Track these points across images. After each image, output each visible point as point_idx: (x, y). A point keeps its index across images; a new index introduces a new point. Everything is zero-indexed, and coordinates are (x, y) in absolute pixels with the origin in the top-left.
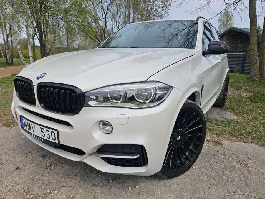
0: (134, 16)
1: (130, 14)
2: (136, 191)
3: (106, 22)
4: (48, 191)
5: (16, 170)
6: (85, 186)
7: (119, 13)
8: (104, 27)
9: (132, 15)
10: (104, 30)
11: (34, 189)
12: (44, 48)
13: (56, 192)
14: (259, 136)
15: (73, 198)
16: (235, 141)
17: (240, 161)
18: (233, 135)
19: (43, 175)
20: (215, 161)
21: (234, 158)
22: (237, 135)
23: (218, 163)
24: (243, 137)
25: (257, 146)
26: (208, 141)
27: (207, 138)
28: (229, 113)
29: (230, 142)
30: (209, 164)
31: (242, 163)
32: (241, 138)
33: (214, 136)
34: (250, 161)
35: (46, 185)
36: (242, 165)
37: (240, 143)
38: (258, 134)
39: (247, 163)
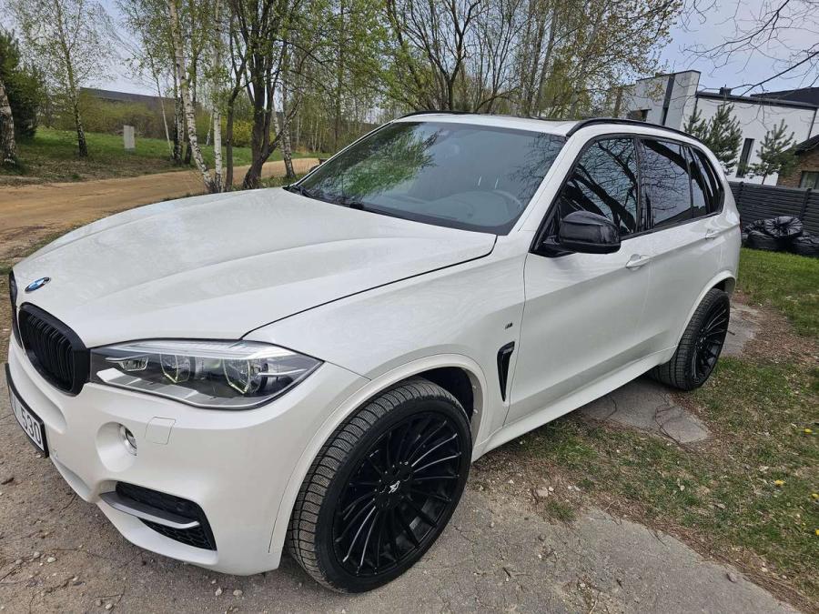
0: (552, 39)
1: (542, 33)
2: (228, 602)
3: (459, 56)
4: (36, 554)
5: (4, 484)
6: (124, 560)
7: (506, 29)
8: (451, 72)
9: (547, 37)
10: (451, 83)
11: (13, 541)
12: (264, 130)
13: (50, 560)
14: (717, 516)
15: (78, 583)
16: (625, 516)
17: (583, 585)
18: (632, 495)
19: (51, 510)
20: (506, 566)
21: (573, 568)
22: (645, 499)
23: (509, 575)
24: (658, 509)
25: (685, 546)
26: (538, 500)
27: (539, 491)
28: (693, 418)
29: (608, 516)
30: (480, 572)
31: (582, 591)
32: (650, 510)
33: (570, 487)
34: (616, 590)
35: (44, 537)
36: (579, 596)
37: (637, 525)
38: (721, 509)
39: (601, 593)
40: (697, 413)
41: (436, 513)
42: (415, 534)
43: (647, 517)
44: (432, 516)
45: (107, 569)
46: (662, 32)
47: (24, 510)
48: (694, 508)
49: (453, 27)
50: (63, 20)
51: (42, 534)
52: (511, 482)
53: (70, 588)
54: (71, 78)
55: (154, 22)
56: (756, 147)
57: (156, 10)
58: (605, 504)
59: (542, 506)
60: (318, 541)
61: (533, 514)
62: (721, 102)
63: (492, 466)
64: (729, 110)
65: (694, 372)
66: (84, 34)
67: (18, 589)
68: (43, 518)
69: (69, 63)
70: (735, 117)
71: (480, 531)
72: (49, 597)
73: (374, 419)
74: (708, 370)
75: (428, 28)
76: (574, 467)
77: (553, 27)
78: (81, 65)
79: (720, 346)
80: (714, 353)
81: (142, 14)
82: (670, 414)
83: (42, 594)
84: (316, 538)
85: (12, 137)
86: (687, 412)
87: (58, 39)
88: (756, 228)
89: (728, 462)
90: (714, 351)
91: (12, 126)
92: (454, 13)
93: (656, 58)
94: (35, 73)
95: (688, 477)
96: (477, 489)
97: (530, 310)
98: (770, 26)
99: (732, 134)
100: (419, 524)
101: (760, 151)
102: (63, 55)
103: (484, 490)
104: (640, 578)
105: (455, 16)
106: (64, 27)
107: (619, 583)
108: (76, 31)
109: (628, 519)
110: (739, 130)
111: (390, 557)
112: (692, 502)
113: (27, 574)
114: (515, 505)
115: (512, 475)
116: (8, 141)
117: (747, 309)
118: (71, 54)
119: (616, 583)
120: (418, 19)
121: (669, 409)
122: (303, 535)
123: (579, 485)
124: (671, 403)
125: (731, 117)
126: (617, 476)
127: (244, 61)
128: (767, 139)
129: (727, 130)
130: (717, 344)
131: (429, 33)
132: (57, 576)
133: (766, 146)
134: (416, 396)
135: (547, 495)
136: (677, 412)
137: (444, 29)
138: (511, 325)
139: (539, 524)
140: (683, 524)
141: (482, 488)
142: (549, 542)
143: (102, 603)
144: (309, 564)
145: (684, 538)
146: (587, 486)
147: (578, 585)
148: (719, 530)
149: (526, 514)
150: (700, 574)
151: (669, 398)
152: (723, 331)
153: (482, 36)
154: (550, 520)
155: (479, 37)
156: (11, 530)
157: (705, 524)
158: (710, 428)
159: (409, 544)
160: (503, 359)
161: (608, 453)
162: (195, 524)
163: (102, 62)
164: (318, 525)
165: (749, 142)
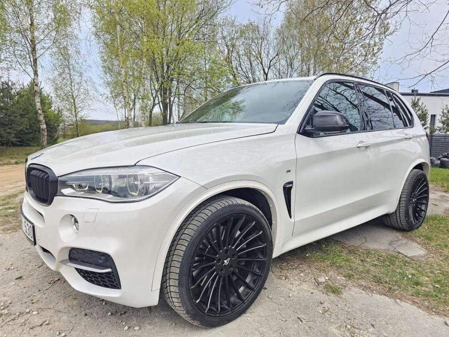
4: (28, 311)
5: (17, 279)
13: (34, 313)
14: (435, 291)
15: (48, 324)
16: (375, 292)
17: (349, 327)
18: (379, 281)
19: (39, 291)
20: (299, 317)
21: (341, 318)
22: (386, 282)
23: (302, 321)
24: (396, 287)
25: (415, 308)
26: (319, 284)
27: (319, 279)
28: (415, 244)
29: (364, 292)
30: (284, 320)
31: (349, 329)
32: (390, 289)
33: (339, 278)
34: (371, 330)
35: (33, 303)
36: (346, 332)
37: (383, 297)
38: (437, 287)
39: (361, 331)
40: (417, 242)
41: (254, 283)
42: (242, 295)
43: (389, 292)
44: (252, 285)
45: (65, 318)
46: (374, 63)
47: (25, 291)
48: (419, 287)
49: (262, 72)
50: (73, 84)
51: (32, 302)
52: (302, 275)
53: (43, 326)
54: (75, 111)
55: (116, 83)
56: (438, 118)
57: (117, 77)
58: (361, 286)
59: (321, 287)
60: (180, 285)
61: (316, 291)
62: (413, 97)
63: (290, 267)
64: (418, 100)
65: (412, 219)
66: (82, 90)
67: (15, 327)
68: (34, 294)
69: (75, 104)
70: (423, 103)
71: (283, 299)
72: (31, 331)
73: (211, 213)
74: (421, 220)
75: (249, 73)
76: (341, 267)
77: (315, 67)
78: (80, 104)
79: (427, 205)
80: (424, 209)
81: (110, 79)
82: (400, 242)
83: (28, 329)
84: (179, 283)
85: (46, 139)
86: (411, 242)
87: (70, 94)
88: (444, 157)
89: (439, 265)
90: (423, 207)
91: (46, 134)
92: (262, 65)
93: (372, 76)
94: (59, 111)
95: (413, 272)
96: (281, 279)
97: (300, 163)
98: (429, 45)
99: (422, 112)
100: (244, 290)
101: (440, 119)
102: (72, 101)
103: (285, 279)
104: (387, 324)
105: (263, 66)
106: (73, 88)
107: (373, 326)
108: (79, 90)
109: (377, 294)
110: (426, 110)
111: (227, 307)
112: (417, 284)
113: (21, 320)
114: (305, 286)
115: (302, 272)
116: (44, 141)
117: (444, 194)
118: (76, 100)
119: (370, 326)
120: (244, 70)
121: (399, 240)
122: (172, 282)
123: (345, 276)
124: (400, 237)
125: (420, 104)
126: (368, 272)
127: (157, 92)
128: (443, 113)
129: (419, 110)
130: (424, 204)
131: (250, 76)
132: (37, 321)
133: (444, 116)
134: (234, 203)
135: (324, 281)
136: (404, 241)
137: (257, 73)
138: (290, 171)
139: (319, 295)
140: (412, 295)
141: (284, 278)
142: (326, 305)
143: (60, 333)
144: (175, 302)
145: (414, 303)
146: (349, 277)
147: (346, 327)
148: (437, 298)
149: (312, 291)
150: (427, 323)
151: (399, 235)
152: (426, 195)
153: (278, 75)
154: (327, 294)
155: (276, 75)
156: (17, 300)
157: (427, 295)
158: (426, 249)
159: (238, 300)
160: (287, 191)
161: (362, 261)
162: (109, 270)
163: (90, 102)
164: (180, 274)
165: (433, 117)
